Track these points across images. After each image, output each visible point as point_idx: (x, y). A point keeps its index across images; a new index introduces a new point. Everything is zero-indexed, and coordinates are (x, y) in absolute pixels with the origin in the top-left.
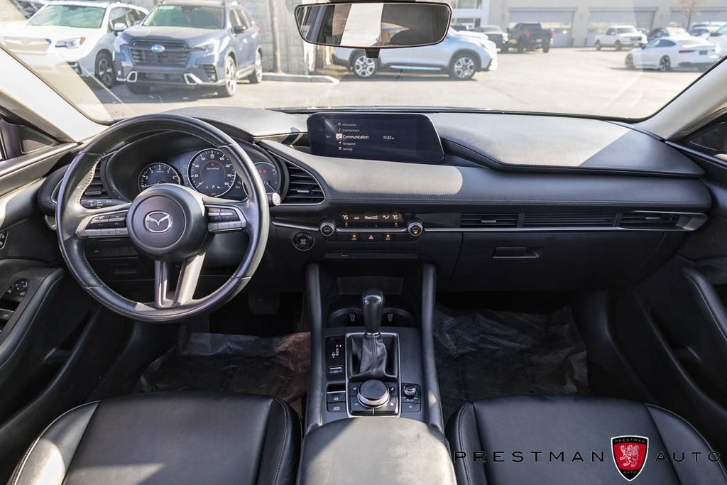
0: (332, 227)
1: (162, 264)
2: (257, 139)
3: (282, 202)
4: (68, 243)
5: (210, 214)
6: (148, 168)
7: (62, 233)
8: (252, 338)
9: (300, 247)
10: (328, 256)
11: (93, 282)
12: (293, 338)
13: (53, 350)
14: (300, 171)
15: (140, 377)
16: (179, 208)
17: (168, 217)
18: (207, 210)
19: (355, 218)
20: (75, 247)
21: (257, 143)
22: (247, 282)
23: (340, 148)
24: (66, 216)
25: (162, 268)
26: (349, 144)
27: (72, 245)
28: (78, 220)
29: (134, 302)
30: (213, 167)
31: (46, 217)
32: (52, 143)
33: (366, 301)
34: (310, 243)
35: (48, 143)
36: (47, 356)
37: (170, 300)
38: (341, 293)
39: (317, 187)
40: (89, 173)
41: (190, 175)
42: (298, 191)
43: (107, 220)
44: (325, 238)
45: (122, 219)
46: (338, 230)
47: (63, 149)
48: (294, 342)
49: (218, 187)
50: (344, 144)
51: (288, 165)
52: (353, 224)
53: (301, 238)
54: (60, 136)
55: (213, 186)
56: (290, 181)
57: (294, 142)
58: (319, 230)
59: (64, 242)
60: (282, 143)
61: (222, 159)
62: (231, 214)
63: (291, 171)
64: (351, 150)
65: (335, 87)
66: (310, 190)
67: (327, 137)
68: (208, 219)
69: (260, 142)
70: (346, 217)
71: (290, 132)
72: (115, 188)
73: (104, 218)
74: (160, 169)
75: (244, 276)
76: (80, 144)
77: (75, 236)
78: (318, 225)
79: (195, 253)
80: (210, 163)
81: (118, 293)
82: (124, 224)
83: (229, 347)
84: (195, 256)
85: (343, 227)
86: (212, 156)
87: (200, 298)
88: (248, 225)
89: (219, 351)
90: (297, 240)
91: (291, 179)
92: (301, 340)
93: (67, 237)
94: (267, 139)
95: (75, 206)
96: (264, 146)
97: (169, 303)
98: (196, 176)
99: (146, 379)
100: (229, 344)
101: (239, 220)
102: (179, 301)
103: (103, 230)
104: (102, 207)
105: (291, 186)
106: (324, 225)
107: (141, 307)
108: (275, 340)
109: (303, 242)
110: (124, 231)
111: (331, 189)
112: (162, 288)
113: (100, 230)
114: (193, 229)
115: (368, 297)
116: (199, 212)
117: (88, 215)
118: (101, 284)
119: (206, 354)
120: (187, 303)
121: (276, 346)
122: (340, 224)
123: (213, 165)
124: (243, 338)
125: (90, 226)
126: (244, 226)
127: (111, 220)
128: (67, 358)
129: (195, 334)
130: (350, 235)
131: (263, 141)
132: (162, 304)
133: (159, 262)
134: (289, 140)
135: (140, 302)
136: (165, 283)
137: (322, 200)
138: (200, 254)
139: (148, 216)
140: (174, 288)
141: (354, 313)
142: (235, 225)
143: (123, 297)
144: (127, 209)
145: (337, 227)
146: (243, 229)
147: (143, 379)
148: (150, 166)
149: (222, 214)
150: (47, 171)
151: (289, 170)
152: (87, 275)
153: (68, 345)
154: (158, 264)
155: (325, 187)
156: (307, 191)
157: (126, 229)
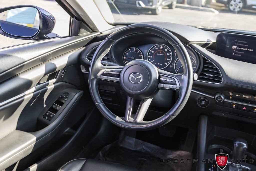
0: (223, 97)
1: (131, 99)
2: (190, 43)
3: (198, 79)
4: (92, 80)
5: (161, 79)
6: (129, 49)
7: (91, 75)
8: (156, 147)
9: (200, 105)
10: (215, 113)
11: (99, 101)
12: (178, 152)
13: (69, 129)
14: (210, 64)
15: (99, 151)
16: (147, 73)
17: (141, 76)
18: (160, 76)
19: (237, 95)
20: (95, 83)
21: (189, 45)
22: (173, 118)
23: (233, 54)
24: (94, 67)
25: (131, 101)
26: (240, 52)
27: (94, 81)
28: (98, 70)
29: (115, 115)
30: (161, 54)
31: (81, 66)
32: (90, 31)
33: (236, 145)
34: (206, 103)
35: (88, 31)
36: (66, 130)
37: (132, 118)
38: (215, 136)
39: (219, 74)
40: (108, 49)
41: (148, 56)
42: (207, 74)
43: (111, 73)
44: (216, 103)
45: (118, 73)
46: (225, 100)
47: (94, 35)
48: (178, 155)
49: (161, 65)
50: (237, 52)
51: (204, 59)
52: (234, 99)
53: (202, 100)
54: (94, 28)
55: (159, 64)
56: (203, 68)
57: (207, 47)
58: (214, 98)
59: (91, 79)
60: (201, 46)
61: (166, 50)
62: (172, 81)
63: (205, 63)
64: (240, 56)
65: (216, 16)
66: (214, 75)
67: (227, 46)
68: (159, 81)
69: (191, 44)
70: (231, 94)
71: (207, 41)
72: (114, 57)
73: (110, 72)
74: (134, 51)
75: (173, 114)
76: (101, 33)
77: (96, 77)
78: (214, 95)
79: (148, 97)
80: (160, 51)
81: (109, 109)
82: (119, 76)
83: (143, 148)
84: (148, 99)
85: (229, 99)
86: (161, 48)
87: (147, 121)
88: (181, 88)
89: (138, 149)
90: (200, 101)
91: (204, 67)
92: (183, 155)
93: (93, 77)
94: (195, 43)
95: (99, 64)
96: (193, 47)
97: (132, 120)
98: (151, 57)
99: (102, 153)
100: (144, 147)
101: (176, 85)
102: (137, 120)
103: (108, 77)
104: (108, 66)
105: (203, 71)
106: (217, 96)
107: (118, 118)
108: (169, 151)
109: (203, 102)
110: (117, 79)
111: (227, 76)
112: (129, 111)
113: (107, 77)
114: (152, 85)
115: (238, 142)
116: (156, 77)
117: (103, 69)
118: (102, 103)
119: (131, 149)
120: (140, 122)
121: (168, 155)
122: (227, 97)
123: (161, 52)
124: (152, 146)
125: (103, 74)
126: (178, 88)
127: (113, 73)
128: (74, 134)
129: (128, 137)
130: (231, 104)
131: (193, 44)
132: (128, 119)
133: (130, 98)
134: (205, 45)
135: (118, 116)
136: (131, 109)
137: (220, 81)
138: (150, 98)
139: (131, 74)
140: (135, 113)
141: (223, 149)
142: (173, 87)
143: (111, 112)
144: (122, 69)
145: (225, 98)
146: (177, 90)
147: (100, 153)
148: (130, 49)
149: (167, 80)
150: (86, 44)
151: (204, 62)
152: (97, 98)
153: (75, 128)
154: (129, 98)
155: (224, 75)
156: (212, 75)
157: (119, 78)
